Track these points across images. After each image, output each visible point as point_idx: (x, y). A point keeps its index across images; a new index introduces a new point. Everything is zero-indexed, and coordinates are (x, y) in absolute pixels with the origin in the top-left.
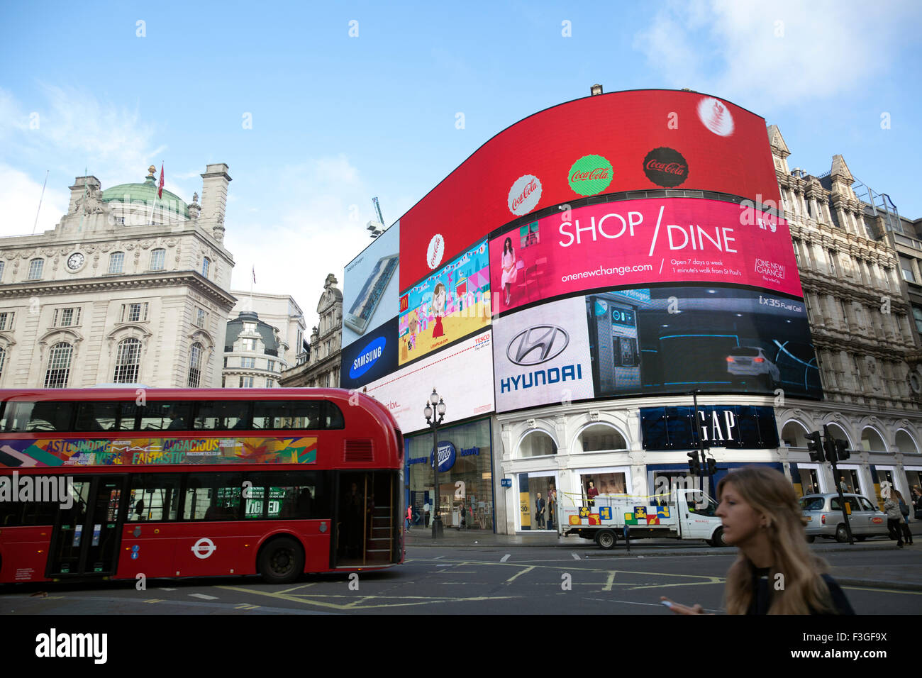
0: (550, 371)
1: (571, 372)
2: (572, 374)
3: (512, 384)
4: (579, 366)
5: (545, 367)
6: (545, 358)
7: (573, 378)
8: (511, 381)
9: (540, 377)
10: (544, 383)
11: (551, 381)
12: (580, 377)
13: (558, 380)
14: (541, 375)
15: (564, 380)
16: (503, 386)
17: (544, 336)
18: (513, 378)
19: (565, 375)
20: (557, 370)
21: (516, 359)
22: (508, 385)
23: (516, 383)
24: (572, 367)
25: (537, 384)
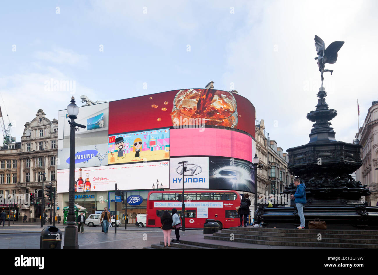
0: (194, 179)
1: (202, 180)
2: (202, 181)
3: (178, 181)
4: (205, 179)
5: (193, 177)
6: (193, 174)
7: (202, 182)
8: (178, 180)
9: (190, 180)
10: (192, 182)
11: (194, 182)
12: (205, 182)
13: (197, 182)
14: (191, 179)
15: (199, 182)
16: (174, 180)
17: (193, 167)
18: (178, 179)
19: (199, 181)
20: (197, 179)
21: (181, 173)
22: (176, 181)
23: (180, 181)
24: (202, 179)
25: (189, 182)
